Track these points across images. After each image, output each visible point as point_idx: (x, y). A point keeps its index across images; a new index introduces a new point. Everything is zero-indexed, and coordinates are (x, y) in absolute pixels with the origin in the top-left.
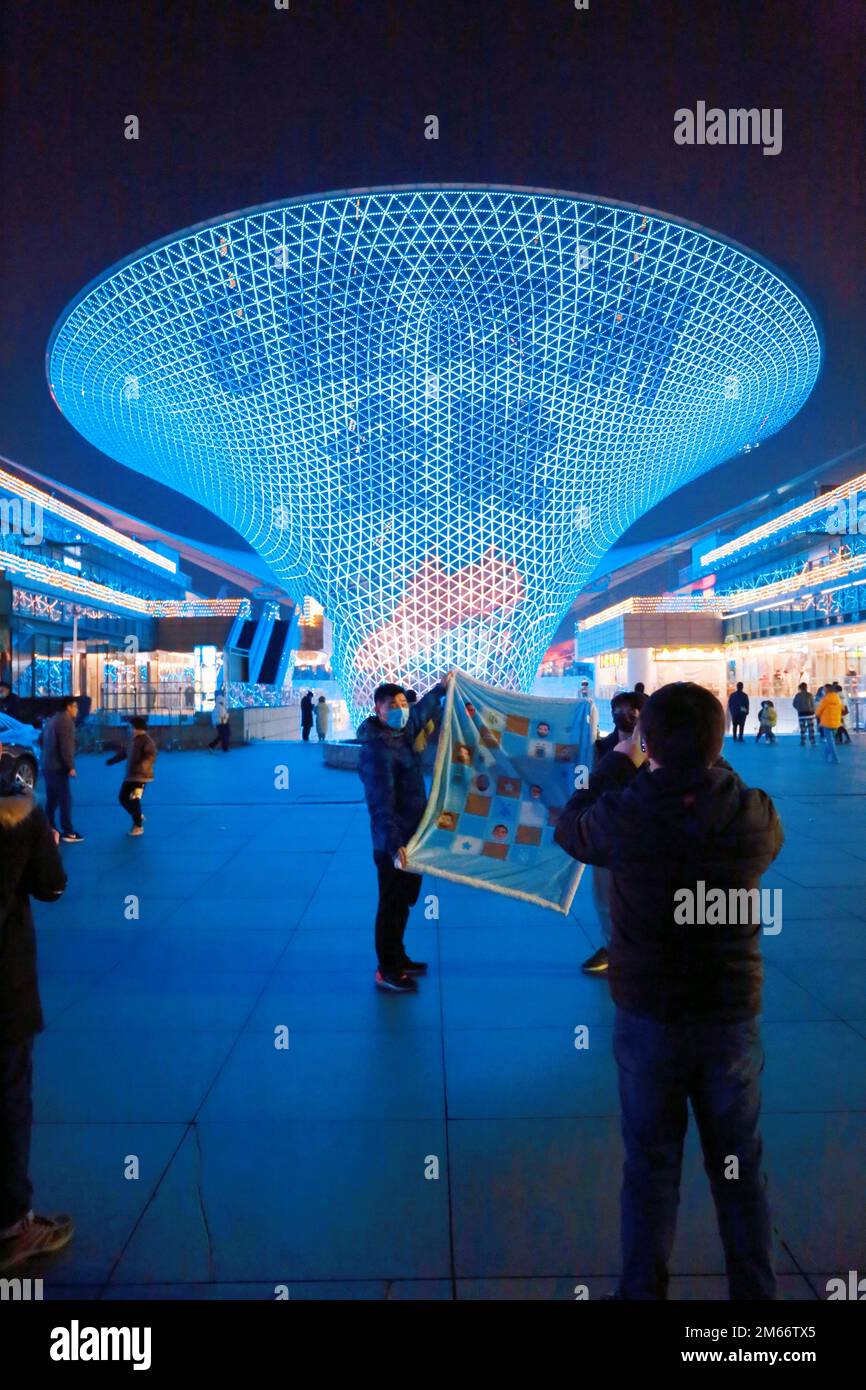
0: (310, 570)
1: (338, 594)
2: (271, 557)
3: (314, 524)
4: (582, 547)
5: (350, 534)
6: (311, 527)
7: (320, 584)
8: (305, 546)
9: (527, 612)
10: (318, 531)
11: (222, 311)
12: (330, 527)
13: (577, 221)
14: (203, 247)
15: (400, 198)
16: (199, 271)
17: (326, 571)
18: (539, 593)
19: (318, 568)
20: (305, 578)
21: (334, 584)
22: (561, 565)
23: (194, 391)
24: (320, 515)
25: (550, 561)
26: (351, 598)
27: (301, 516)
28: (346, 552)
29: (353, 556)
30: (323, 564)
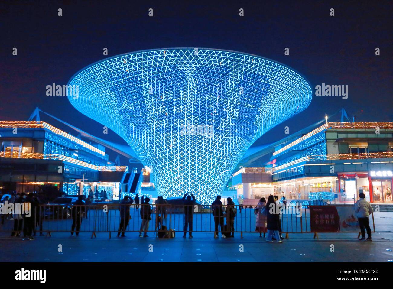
0: (148, 154)
1: (157, 162)
2: (136, 149)
3: (150, 140)
4: (238, 148)
5: (161, 143)
6: (149, 141)
7: (151, 159)
8: (147, 147)
9: (219, 170)
10: (151, 142)
11: (123, 78)
12: (155, 141)
13: (228, 57)
14: (118, 61)
15: (176, 51)
16: (117, 67)
17: (153, 155)
18: (223, 163)
19: (151, 154)
20: (147, 157)
21: (156, 159)
22: (230, 154)
23: (113, 99)
24: (152, 137)
25: (227, 153)
26: (161, 164)
27: (146, 137)
28: (160, 149)
29: (162, 151)
30: (152, 153)
